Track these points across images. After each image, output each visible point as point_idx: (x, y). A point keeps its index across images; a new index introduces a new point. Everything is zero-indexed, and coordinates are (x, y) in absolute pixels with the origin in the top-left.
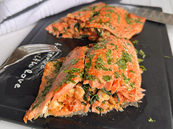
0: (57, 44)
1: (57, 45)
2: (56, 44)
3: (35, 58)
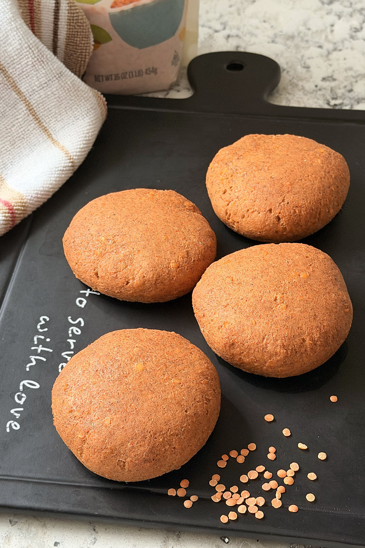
2: (82, 292)
3: (36, 343)
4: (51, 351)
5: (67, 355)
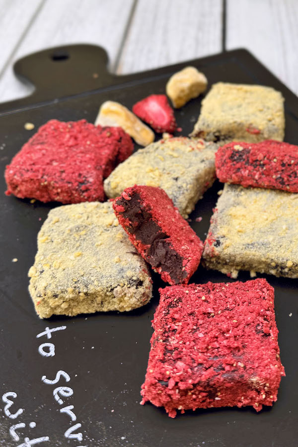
0: (47, 332)
1: (50, 337)
3: (17, 438)
4: (47, 439)
5: (73, 433)
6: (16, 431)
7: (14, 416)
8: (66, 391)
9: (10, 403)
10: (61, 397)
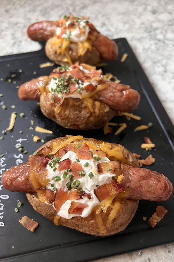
0: (21, 140)
1: (21, 142)
2: (18, 141)
6: (2, 171)
7: (3, 166)
8: (20, 161)
9: (3, 161)
10: (18, 163)
